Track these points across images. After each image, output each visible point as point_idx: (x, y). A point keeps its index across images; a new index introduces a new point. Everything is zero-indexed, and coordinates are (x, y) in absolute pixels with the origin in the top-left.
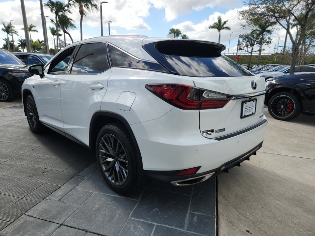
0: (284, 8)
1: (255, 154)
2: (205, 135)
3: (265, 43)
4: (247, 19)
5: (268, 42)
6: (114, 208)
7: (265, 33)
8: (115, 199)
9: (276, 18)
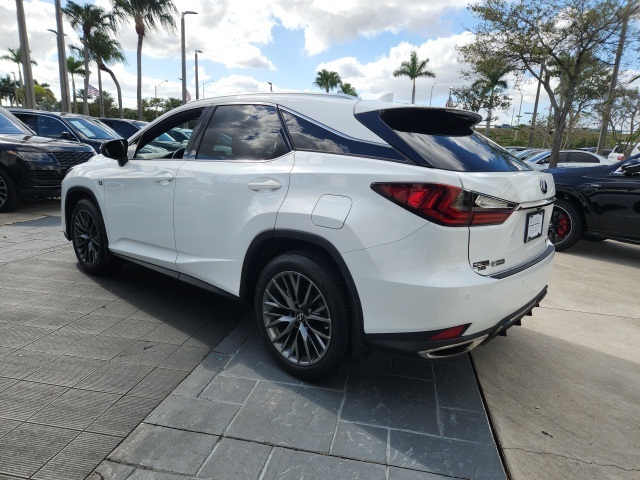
0: (540, 45)
1: (529, 313)
2: (476, 270)
3: (499, 107)
4: (473, 62)
5: (503, 105)
6: (306, 405)
7: (496, 87)
8: (299, 391)
9: (525, 61)
